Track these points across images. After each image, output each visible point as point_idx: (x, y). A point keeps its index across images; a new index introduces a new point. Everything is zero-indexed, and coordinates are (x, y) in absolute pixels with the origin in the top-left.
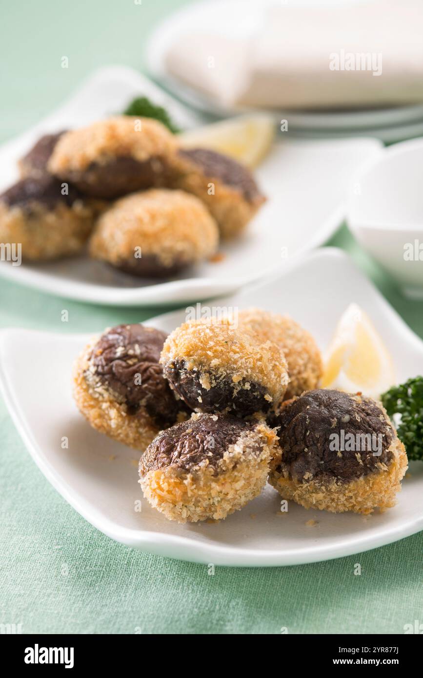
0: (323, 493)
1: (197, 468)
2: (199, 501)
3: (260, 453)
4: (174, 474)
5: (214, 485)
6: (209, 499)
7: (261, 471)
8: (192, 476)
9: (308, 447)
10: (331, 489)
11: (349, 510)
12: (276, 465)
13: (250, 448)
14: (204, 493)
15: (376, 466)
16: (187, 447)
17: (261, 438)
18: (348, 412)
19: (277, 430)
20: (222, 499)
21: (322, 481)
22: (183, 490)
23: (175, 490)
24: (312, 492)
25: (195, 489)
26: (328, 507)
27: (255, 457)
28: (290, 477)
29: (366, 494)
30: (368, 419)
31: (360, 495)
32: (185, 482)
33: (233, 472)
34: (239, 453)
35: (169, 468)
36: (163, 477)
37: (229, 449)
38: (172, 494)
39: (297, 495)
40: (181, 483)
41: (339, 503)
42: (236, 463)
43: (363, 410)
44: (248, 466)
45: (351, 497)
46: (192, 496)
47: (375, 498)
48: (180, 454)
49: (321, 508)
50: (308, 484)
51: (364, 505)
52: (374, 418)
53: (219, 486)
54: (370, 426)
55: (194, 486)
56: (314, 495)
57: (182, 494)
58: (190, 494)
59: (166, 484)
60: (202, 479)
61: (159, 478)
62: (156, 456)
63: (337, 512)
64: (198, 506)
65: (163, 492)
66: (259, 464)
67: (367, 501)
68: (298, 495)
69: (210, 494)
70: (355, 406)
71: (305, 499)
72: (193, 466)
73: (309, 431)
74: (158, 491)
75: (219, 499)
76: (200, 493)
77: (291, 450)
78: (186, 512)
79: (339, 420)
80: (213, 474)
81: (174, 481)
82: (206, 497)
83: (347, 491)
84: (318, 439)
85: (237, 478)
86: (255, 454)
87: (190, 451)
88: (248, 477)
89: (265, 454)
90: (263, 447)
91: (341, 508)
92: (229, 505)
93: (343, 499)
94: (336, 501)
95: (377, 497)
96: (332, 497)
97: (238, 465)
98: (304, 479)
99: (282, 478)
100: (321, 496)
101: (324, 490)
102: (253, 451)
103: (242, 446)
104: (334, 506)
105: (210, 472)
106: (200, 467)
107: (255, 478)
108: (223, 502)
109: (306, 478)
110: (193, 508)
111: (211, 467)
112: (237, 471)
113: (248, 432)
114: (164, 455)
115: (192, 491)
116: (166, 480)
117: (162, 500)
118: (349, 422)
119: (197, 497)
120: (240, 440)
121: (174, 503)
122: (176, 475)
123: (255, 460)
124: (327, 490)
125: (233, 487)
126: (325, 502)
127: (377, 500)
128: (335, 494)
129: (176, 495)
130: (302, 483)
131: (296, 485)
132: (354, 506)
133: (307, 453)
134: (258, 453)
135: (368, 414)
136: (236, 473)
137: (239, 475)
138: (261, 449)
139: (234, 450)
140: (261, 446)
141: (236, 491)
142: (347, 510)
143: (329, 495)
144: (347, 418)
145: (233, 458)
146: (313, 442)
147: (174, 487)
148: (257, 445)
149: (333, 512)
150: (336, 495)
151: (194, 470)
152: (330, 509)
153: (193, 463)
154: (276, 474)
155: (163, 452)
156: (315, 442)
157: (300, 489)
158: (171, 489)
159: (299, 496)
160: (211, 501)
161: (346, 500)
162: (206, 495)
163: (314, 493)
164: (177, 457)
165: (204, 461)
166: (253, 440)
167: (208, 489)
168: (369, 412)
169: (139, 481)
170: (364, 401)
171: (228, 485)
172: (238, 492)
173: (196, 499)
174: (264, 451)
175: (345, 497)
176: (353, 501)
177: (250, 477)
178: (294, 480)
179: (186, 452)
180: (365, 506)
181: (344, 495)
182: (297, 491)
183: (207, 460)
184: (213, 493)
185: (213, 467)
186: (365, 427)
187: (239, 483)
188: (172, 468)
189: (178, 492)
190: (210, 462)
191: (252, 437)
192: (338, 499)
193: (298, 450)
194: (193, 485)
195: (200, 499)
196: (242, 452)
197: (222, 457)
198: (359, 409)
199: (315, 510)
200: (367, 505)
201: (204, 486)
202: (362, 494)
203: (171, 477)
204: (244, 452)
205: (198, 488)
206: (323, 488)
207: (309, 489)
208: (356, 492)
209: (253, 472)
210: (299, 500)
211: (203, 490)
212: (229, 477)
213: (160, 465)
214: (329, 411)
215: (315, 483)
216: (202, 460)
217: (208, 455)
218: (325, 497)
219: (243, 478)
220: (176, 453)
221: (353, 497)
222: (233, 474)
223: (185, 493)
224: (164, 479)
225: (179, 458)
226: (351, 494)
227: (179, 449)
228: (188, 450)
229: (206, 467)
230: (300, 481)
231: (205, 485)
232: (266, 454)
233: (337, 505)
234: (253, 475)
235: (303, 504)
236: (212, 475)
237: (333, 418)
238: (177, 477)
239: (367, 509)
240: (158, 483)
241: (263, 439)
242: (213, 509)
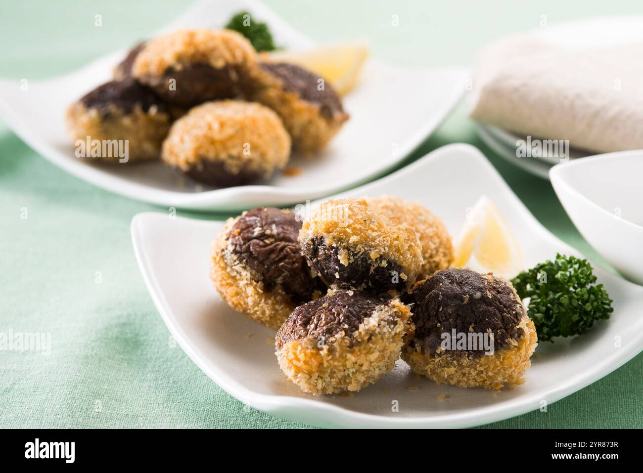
0: (455, 367)
1: (332, 339)
2: (335, 373)
3: (394, 327)
4: (311, 345)
5: (349, 356)
6: (345, 370)
7: (395, 344)
8: (328, 347)
9: (440, 323)
10: (462, 363)
11: (479, 385)
12: (409, 341)
13: (385, 321)
14: (340, 364)
15: (506, 341)
16: (323, 319)
17: (396, 312)
18: (480, 289)
19: (411, 306)
20: (356, 371)
21: (454, 355)
22: (319, 361)
23: (312, 361)
24: (444, 367)
25: (331, 360)
26: (459, 381)
27: (390, 330)
28: (423, 352)
29: (497, 369)
30: (499, 296)
31: (491, 369)
32: (322, 353)
33: (368, 344)
34: (374, 326)
35: (305, 340)
36: (299, 348)
37: (365, 321)
38: (309, 365)
39: (429, 370)
40: (318, 354)
41: (470, 378)
42: (371, 335)
43: (495, 288)
44: (382, 339)
45: (482, 372)
46: (328, 367)
47: (506, 373)
48: (316, 328)
49: (452, 382)
50: (440, 359)
51: (495, 380)
52: (505, 295)
53: (354, 356)
54: (501, 303)
56: (446, 368)
57: (318, 364)
58: (325, 364)
59: (303, 354)
60: (338, 350)
61: (296, 349)
62: (293, 329)
63: (468, 388)
64: (334, 378)
65: (299, 362)
66: (393, 337)
67: (497, 376)
68: (431, 369)
69: (346, 365)
70: (486, 284)
71: (437, 373)
72: (329, 337)
73: (442, 307)
74: (295, 362)
75: (354, 370)
76: (336, 363)
77: (423, 326)
78: (321, 383)
79: (471, 296)
80: (348, 345)
81: (311, 353)
82: (341, 368)
83: (478, 366)
84: (450, 315)
85: (372, 350)
86: (390, 327)
87: (327, 323)
88: (382, 348)
89: (399, 328)
90: (397, 321)
91: (472, 383)
92: (363, 377)
93: (474, 373)
94: (467, 375)
95: (507, 372)
96: (464, 371)
97: (373, 337)
98: (437, 353)
99: (414, 353)
100: (452, 370)
101: (456, 364)
102: (388, 325)
103: (377, 319)
104: (466, 380)
105: (346, 343)
106: (336, 338)
107: (390, 351)
108: (357, 374)
109: (439, 352)
110: (328, 380)
111: (347, 339)
112: (372, 343)
113: (383, 306)
114: (301, 328)
115: (328, 361)
116: (303, 350)
117: (298, 370)
118: (480, 299)
119: (333, 368)
120: (375, 314)
121: (310, 374)
122: (312, 346)
123: (390, 333)
124: (458, 364)
125: (367, 359)
126: (456, 376)
127: (507, 375)
128: (466, 368)
129: (312, 365)
130: (435, 357)
131: (428, 359)
132: (485, 380)
133: (440, 328)
134: (392, 326)
135: (499, 292)
136: (371, 345)
137: (374, 346)
138: (395, 323)
139: (369, 322)
140: (396, 319)
141: (371, 363)
142: (477, 384)
143: (460, 369)
144: (478, 295)
145: (368, 330)
146: (446, 317)
147: (310, 358)
148: (391, 318)
149: (464, 387)
150: (468, 369)
151: (330, 341)
152: (461, 384)
153: (329, 335)
154: (409, 349)
155: (300, 325)
156: (448, 317)
157: (432, 363)
158: (308, 360)
159: (432, 371)
160: (346, 372)
161: (477, 374)
162: (341, 366)
163: (446, 367)
164: (313, 329)
165: (340, 332)
166: (388, 314)
167: (343, 360)
168: (500, 290)
169: (276, 353)
170: (495, 280)
171: (363, 356)
172: (372, 364)
173: (331, 370)
174: (398, 325)
175: (476, 372)
176: (484, 375)
177: (384, 349)
178: (426, 354)
179: (322, 325)
180: (496, 381)
181: (476, 369)
182: (429, 366)
183: (343, 333)
184: (349, 364)
185: (348, 338)
186: (496, 304)
187: (373, 354)
188: (309, 340)
189: (315, 363)
190: (346, 333)
191: (387, 311)
192: (469, 373)
193: (431, 326)
194: (329, 356)
195: (336, 370)
196: (377, 325)
197: (357, 329)
198: (491, 287)
199: (447, 384)
200: (497, 379)
201: (339, 357)
202: (493, 369)
203: (307, 348)
204: (379, 325)
205: (333, 359)
206: (455, 362)
207: (441, 364)
208: (487, 366)
209: (387, 344)
210: (431, 374)
211: (339, 361)
212: (365, 348)
213: (297, 337)
214: (461, 288)
215: (447, 357)
216: (338, 332)
217: (344, 327)
218: (456, 372)
219: (378, 349)
220: (313, 326)
221: (484, 372)
222: (368, 346)
223: (321, 364)
224: (301, 350)
225: (316, 330)
226: (482, 369)
227: (315, 321)
228: (324, 322)
229: (342, 339)
230: (433, 356)
231: (341, 356)
233: (469, 379)
234: (387, 348)
235: (435, 379)
236: (348, 347)
237: (465, 295)
238: (313, 348)
239: (497, 384)
240: (295, 354)
241: (397, 313)
242: (348, 381)
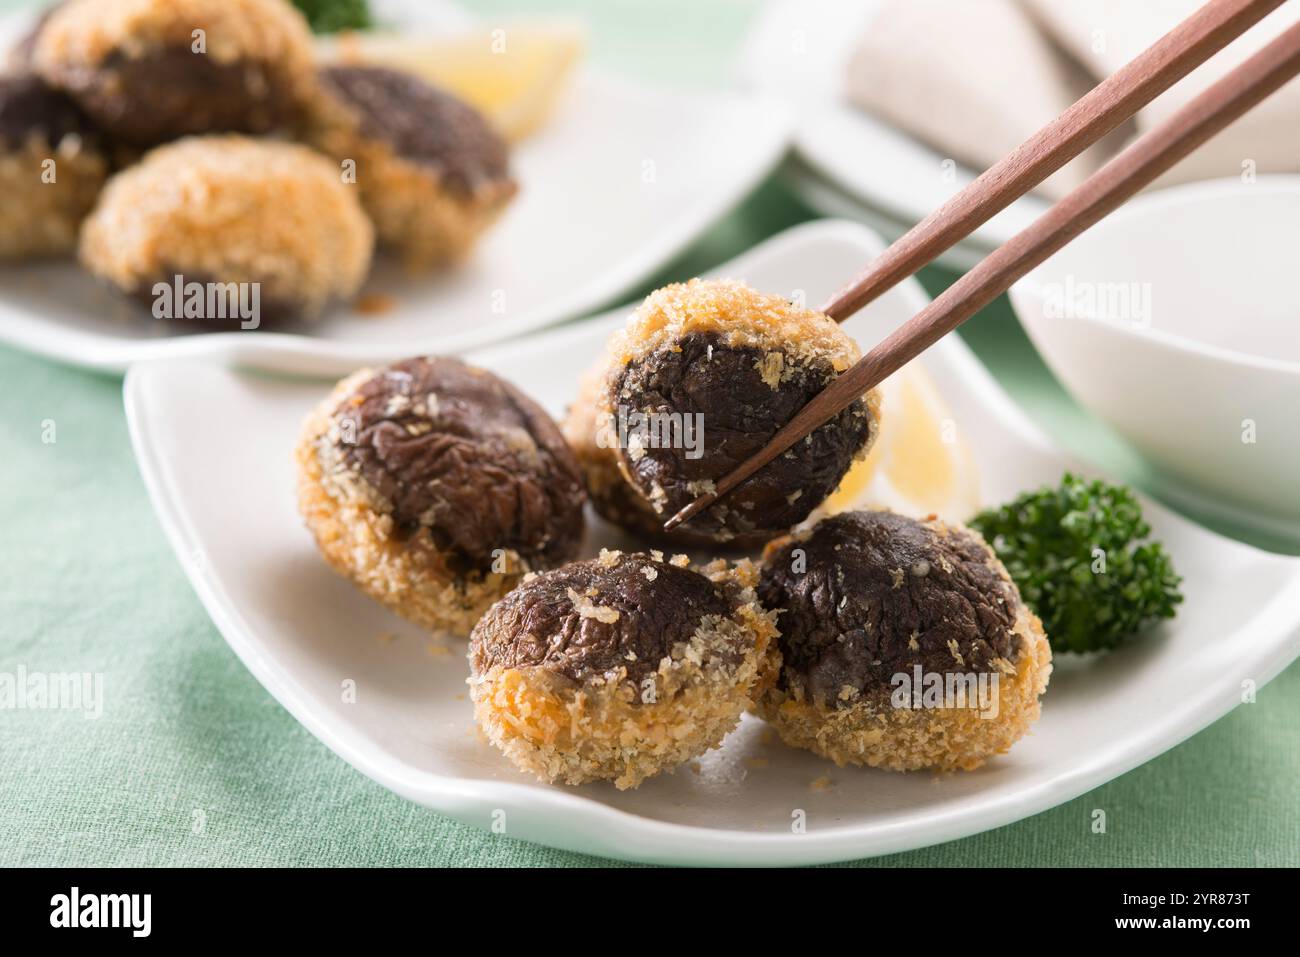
0: (882, 728)
1: (597, 680)
2: (592, 749)
3: (737, 668)
4: (548, 685)
5: (629, 724)
6: (614, 748)
7: (732, 704)
8: (585, 696)
9: (844, 632)
10: (897, 719)
11: (933, 763)
13: (717, 654)
14: (606, 736)
15: (990, 664)
16: (583, 629)
17: (743, 634)
18: (925, 555)
19: (779, 615)
20: (639, 753)
21: (879, 703)
22: (562, 724)
23: (545, 722)
24: (858, 729)
25: (588, 724)
26: (889, 759)
27: (727, 676)
28: (808, 699)
29: (973, 727)
30: (964, 567)
31: (960, 729)
32: (570, 707)
33: (675, 705)
34: (693, 665)
35: (538, 669)
36: (522, 688)
37: (674, 651)
38: (538, 727)
39: (824, 737)
40: (560, 707)
41: (914, 750)
42: (684, 686)
43: (953, 549)
44: (707, 695)
45: (940, 735)
46: (579, 737)
47: (991, 735)
48: (566, 644)
49: (873, 762)
50: (848, 711)
51: (967, 750)
52: (977, 565)
53: (641, 730)
54: (971, 582)
55: (587, 719)
56: (862, 733)
57: (558, 730)
58: (575, 732)
59: (527, 704)
60: (607, 707)
61: (516, 688)
62: (514, 634)
63: (908, 771)
64: (587, 759)
65: (518, 718)
66: (731, 690)
67: (972, 742)
68: (828, 735)
69: (619, 738)
70: (935, 541)
71: (841, 744)
72: (590, 675)
73: (845, 599)
74: (508, 715)
75: (635, 753)
76: (598, 734)
77: (806, 642)
78: (558, 765)
79: (908, 571)
80: (631, 699)
81: (546, 702)
82: (608, 744)
83: (932, 723)
84: (865, 615)
85: (680, 717)
86: (727, 670)
87: (589, 641)
88: (703, 716)
89: (746, 670)
90: (745, 654)
91: (918, 761)
92: (653, 766)
93: (922, 739)
94: (908, 744)
95: (994, 732)
96: (901, 736)
97: (686, 691)
98: (841, 700)
99: (790, 702)
100: (876, 734)
101: (885, 721)
102: (723, 663)
103: (701, 650)
104: (904, 755)
105: (626, 695)
106: (606, 680)
107: (718, 718)
108: (641, 759)
109: (846, 698)
110: (574, 761)
111: (630, 686)
112: (683, 703)
113: (717, 618)
114: (532, 639)
115: (580, 727)
116: (529, 695)
117: (512, 732)
118: (928, 576)
119: (589, 740)
120: (700, 637)
121: (538, 745)
122: (551, 688)
123: (725, 682)
124: (889, 720)
125: (669, 733)
126: (883, 748)
127: (993, 740)
128: (905, 729)
129: (544, 729)
130: (835, 709)
131: (822, 714)
132: (946, 753)
133: (843, 645)
134: (733, 667)
135: (964, 558)
136: (681, 708)
137: (687, 711)
138: (739, 660)
139: (684, 657)
140: (742, 652)
141: (674, 741)
142: (929, 763)
143: (892, 733)
144: (923, 567)
145: (679, 672)
146: (856, 619)
147: (544, 714)
148: (733, 649)
149: (899, 769)
150: (909, 731)
151: (593, 684)
152: (893, 764)
153: (592, 669)
154: (776, 694)
155: (531, 631)
156: (860, 621)
157: (831, 722)
158: (537, 715)
159: (830, 739)
160: (618, 753)
161: (930, 742)
162: (608, 740)
163: (862, 729)
164: (558, 648)
165: (616, 668)
166: (725, 637)
167: (616, 729)
168: (965, 553)
169: (469, 681)
170: (950, 532)
171: (659, 729)
172: (677, 744)
173: (585, 744)
174: (745, 664)
175: (927, 736)
176: (943, 743)
177: (709, 714)
178: (816, 704)
179: (579, 641)
180: (969, 754)
181: (927, 730)
182: (824, 728)
183: (624, 669)
184: (625, 738)
185: (633, 684)
186: (961, 583)
187: (683, 726)
188: (546, 671)
189: (551, 726)
190: (628, 672)
191: (726, 632)
192: (913, 740)
193: (823, 640)
194: (585, 715)
195: (595, 746)
196: (699, 664)
197: (656, 668)
198: (946, 548)
199: (861, 767)
200: (972, 750)
201: (607, 722)
202: (964, 727)
203: (540, 691)
204: (704, 663)
205: (594, 724)
206: (882, 717)
207: (850, 723)
208: (952, 723)
209: (716, 706)
210: (827, 747)
211: (604, 730)
212: (665, 713)
213: (519, 657)
214: (886, 556)
215: (864, 708)
216: (614, 666)
217: (627, 658)
218: (884, 738)
219: (695, 717)
220: (558, 640)
221: (946, 735)
222: (674, 708)
223: (565, 729)
224: (526, 692)
225: (563, 651)
226: (940, 729)
227: (565, 630)
228: (584, 637)
229: (619, 685)
230: (832, 706)
231: (611, 720)
232: (748, 671)
233: (910, 753)
234: (714, 714)
235: (835, 755)
236: (629, 703)
237: (895, 569)
238: (552, 692)
239: (971, 761)
240: (510, 698)
241: (747, 636)
242: (617, 768)
